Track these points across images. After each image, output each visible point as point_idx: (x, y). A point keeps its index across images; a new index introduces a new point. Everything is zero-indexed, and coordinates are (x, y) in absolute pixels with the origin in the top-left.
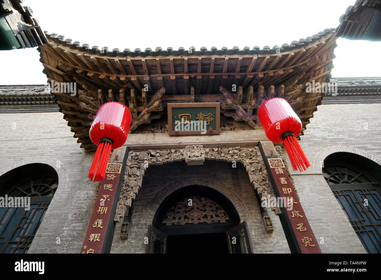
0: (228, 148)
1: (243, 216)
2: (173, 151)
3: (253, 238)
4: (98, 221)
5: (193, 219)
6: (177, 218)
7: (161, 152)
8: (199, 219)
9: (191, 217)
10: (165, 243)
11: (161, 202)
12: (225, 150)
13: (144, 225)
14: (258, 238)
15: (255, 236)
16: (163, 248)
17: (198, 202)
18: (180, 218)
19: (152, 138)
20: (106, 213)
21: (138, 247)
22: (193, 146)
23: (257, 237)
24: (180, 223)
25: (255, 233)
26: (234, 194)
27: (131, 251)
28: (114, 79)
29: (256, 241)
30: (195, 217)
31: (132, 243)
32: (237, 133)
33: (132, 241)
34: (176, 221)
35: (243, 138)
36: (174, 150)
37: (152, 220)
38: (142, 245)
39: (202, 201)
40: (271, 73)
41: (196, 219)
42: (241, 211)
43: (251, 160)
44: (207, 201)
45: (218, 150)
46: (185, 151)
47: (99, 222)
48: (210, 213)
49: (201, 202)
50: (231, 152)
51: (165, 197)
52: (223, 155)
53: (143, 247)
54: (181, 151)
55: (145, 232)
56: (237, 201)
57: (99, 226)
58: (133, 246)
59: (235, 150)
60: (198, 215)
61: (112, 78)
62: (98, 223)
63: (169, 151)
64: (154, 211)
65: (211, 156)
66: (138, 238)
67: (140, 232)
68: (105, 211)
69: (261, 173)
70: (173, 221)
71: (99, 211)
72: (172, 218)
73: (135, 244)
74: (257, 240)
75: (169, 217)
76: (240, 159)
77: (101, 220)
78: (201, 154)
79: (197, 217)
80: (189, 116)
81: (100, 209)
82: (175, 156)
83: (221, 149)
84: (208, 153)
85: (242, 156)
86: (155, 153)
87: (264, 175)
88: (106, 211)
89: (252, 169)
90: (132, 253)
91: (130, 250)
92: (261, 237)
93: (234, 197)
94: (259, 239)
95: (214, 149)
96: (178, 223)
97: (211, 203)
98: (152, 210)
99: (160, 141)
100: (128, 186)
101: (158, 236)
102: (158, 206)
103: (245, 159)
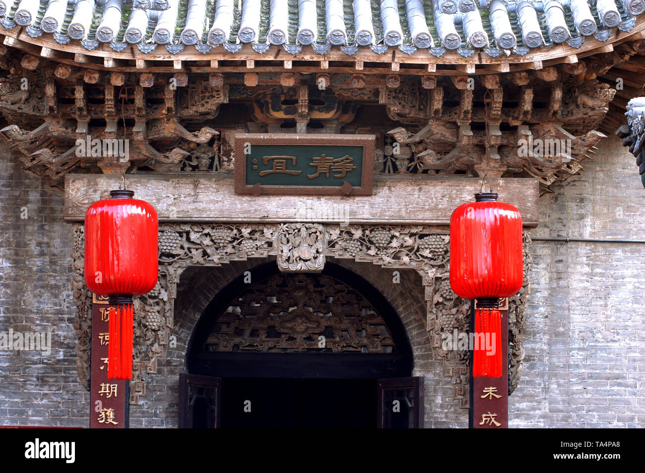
0: (390, 230)
1: (421, 357)
2: (246, 231)
3: (436, 412)
4: (106, 412)
5: (291, 339)
6: (247, 332)
7: (215, 234)
8: (309, 338)
9: (286, 331)
10: (216, 401)
11: (206, 305)
12: (381, 237)
13: (164, 365)
14: (447, 413)
15: (442, 406)
16: (213, 411)
17: (311, 287)
18: (254, 333)
19: (189, 195)
20: (116, 395)
21: (156, 415)
22: (298, 226)
23: (446, 410)
24: (254, 346)
25: (442, 400)
26: (411, 292)
27: (142, 424)
28: (94, 82)
29: (441, 418)
30: (298, 333)
31: (140, 405)
32: (420, 189)
33: (141, 403)
34: (244, 341)
35: (431, 210)
36: (249, 230)
37: (184, 354)
38: (165, 412)
39: (323, 286)
40: (520, 79)
41: (299, 338)
42: (419, 344)
43: (440, 270)
44: (338, 287)
45: (363, 235)
46: (276, 234)
47: (108, 413)
48: (341, 322)
49: (319, 289)
50: (395, 244)
51: (217, 292)
52: (372, 252)
53: (167, 417)
54: (267, 232)
55: (169, 381)
56: (417, 313)
57: (110, 421)
58: (143, 412)
59: (407, 238)
60: (307, 328)
61: (90, 78)
62: (106, 416)
63: (235, 231)
64: (189, 329)
65: (341, 253)
66: (154, 397)
67: (157, 382)
68: (114, 393)
69: (454, 310)
70: (237, 340)
71: (103, 391)
72: (231, 330)
73: (148, 408)
74: (443, 416)
75: (224, 328)
76: (414, 265)
77: (110, 409)
78: (317, 252)
79: (303, 333)
80: (292, 160)
81: (103, 389)
82: (251, 249)
83: (371, 231)
84: (337, 242)
85: (421, 258)
86: (198, 235)
87: (461, 316)
88: (116, 391)
89: (438, 298)
90: (143, 427)
91: (138, 421)
92: (456, 410)
93: (409, 301)
94: (450, 415)
95: (353, 231)
96: (250, 346)
97: (349, 292)
98: (181, 326)
99: (212, 206)
100: (145, 326)
101: (200, 391)
102: (198, 316)
103: (426, 268)
